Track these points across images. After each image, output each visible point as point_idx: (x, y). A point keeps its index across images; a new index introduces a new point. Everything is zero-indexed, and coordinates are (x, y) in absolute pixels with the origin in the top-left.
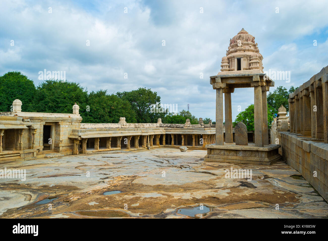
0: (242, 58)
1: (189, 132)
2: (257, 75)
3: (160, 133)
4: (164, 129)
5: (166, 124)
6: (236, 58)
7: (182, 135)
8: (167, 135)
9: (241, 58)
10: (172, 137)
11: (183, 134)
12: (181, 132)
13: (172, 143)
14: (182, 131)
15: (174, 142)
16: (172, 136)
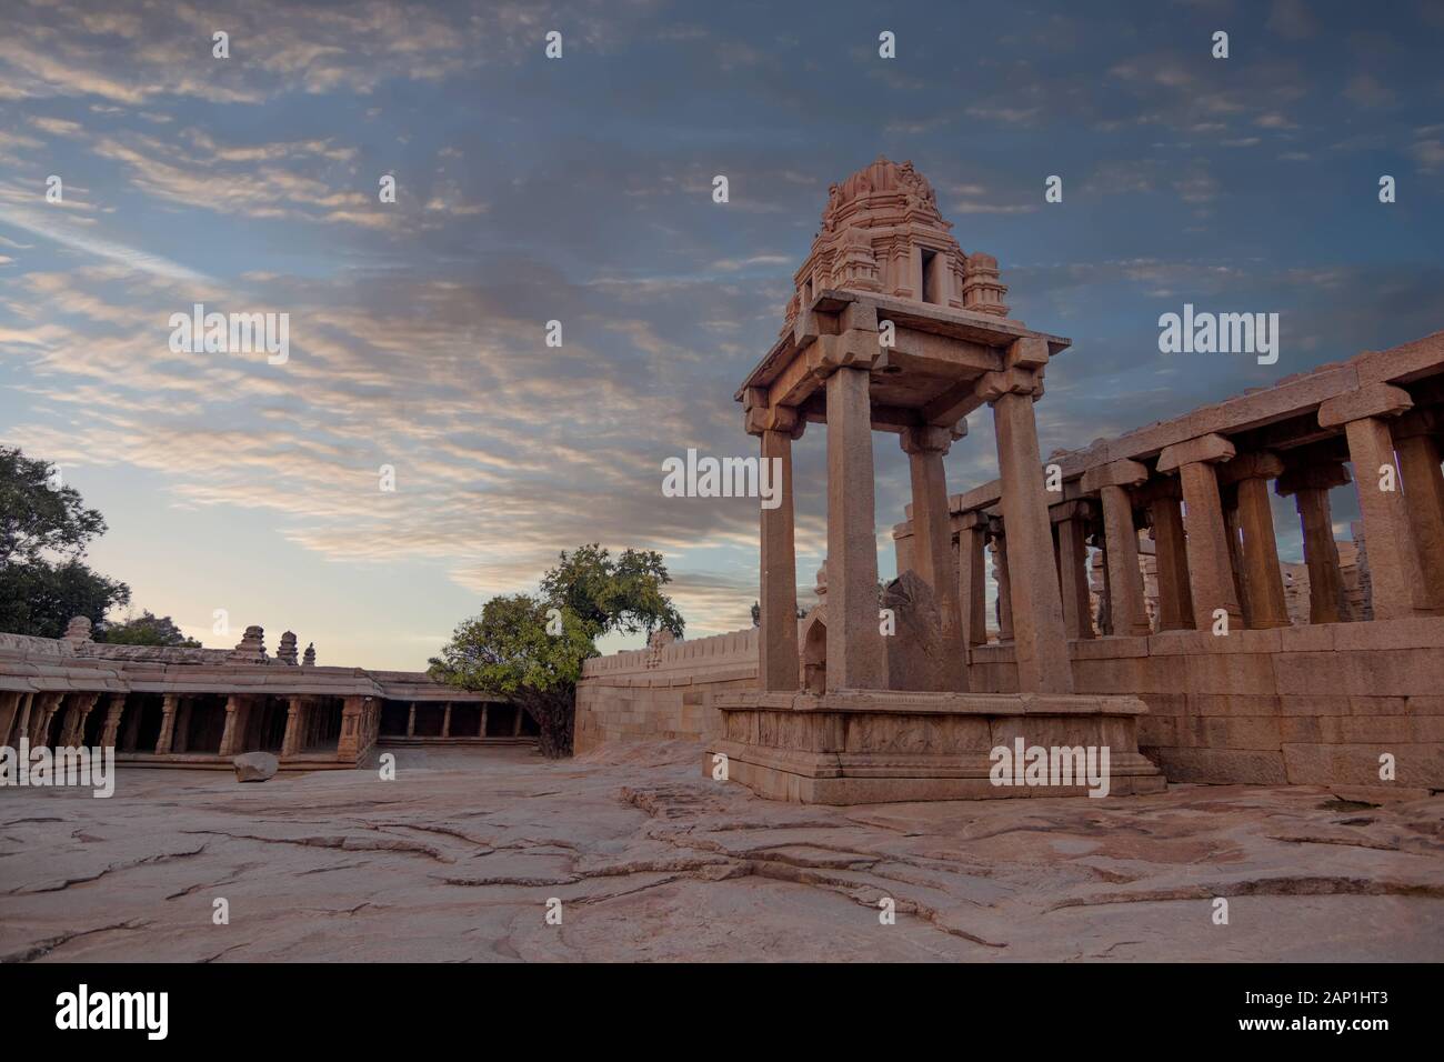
0: (944, 251)
1: (276, 684)
2: (1039, 335)
3: (102, 687)
4: (123, 669)
5: (121, 646)
6: (919, 245)
7: (231, 700)
8: (133, 699)
9: (935, 254)
10: (166, 709)
11: (235, 695)
12: (228, 683)
13: (161, 740)
14: (233, 678)
15: (170, 738)
16: (167, 702)
